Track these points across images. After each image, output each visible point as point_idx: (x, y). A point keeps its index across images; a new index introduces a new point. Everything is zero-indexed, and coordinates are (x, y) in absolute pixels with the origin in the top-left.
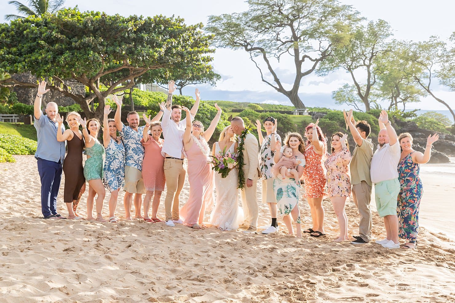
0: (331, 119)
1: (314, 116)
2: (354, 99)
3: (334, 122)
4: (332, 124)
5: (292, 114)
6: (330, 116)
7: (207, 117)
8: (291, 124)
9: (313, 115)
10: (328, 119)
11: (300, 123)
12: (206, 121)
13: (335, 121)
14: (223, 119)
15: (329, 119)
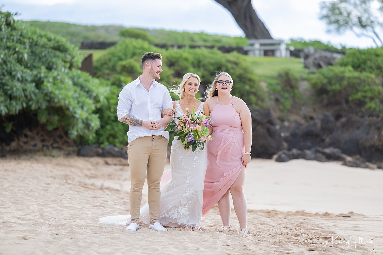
0: (357, 67)
1: (310, 60)
2: (372, 22)
3: (368, 77)
4: (363, 82)
5: (246, 53)
6: (356, 60)
7: (20, 61)
8: (250, 80)
9: (307, 57)
10: (350, 68)
11: (272, 78)
12: (15, 70)
13: (371, 73)
14: (68, 65)
15: (353, 67)
